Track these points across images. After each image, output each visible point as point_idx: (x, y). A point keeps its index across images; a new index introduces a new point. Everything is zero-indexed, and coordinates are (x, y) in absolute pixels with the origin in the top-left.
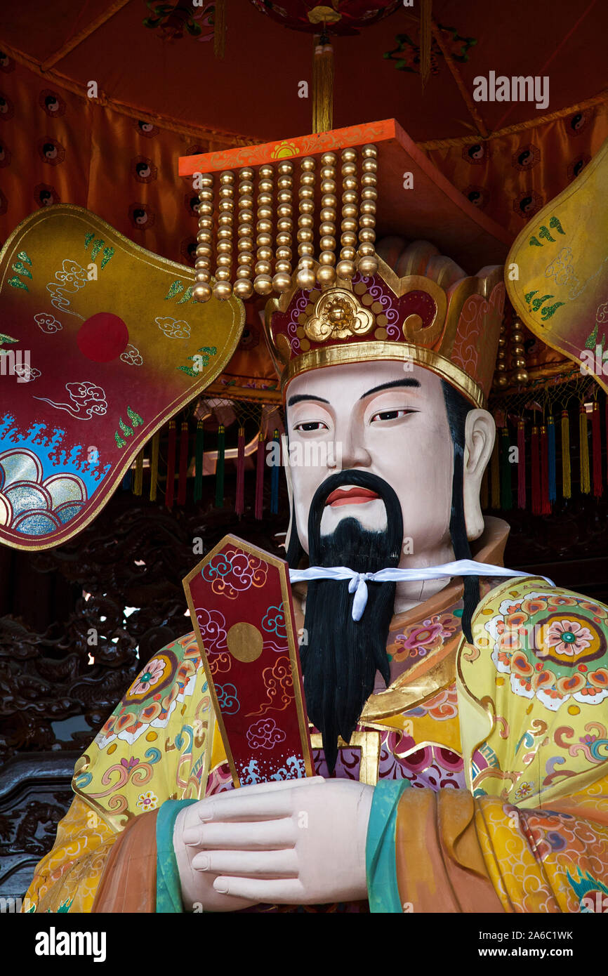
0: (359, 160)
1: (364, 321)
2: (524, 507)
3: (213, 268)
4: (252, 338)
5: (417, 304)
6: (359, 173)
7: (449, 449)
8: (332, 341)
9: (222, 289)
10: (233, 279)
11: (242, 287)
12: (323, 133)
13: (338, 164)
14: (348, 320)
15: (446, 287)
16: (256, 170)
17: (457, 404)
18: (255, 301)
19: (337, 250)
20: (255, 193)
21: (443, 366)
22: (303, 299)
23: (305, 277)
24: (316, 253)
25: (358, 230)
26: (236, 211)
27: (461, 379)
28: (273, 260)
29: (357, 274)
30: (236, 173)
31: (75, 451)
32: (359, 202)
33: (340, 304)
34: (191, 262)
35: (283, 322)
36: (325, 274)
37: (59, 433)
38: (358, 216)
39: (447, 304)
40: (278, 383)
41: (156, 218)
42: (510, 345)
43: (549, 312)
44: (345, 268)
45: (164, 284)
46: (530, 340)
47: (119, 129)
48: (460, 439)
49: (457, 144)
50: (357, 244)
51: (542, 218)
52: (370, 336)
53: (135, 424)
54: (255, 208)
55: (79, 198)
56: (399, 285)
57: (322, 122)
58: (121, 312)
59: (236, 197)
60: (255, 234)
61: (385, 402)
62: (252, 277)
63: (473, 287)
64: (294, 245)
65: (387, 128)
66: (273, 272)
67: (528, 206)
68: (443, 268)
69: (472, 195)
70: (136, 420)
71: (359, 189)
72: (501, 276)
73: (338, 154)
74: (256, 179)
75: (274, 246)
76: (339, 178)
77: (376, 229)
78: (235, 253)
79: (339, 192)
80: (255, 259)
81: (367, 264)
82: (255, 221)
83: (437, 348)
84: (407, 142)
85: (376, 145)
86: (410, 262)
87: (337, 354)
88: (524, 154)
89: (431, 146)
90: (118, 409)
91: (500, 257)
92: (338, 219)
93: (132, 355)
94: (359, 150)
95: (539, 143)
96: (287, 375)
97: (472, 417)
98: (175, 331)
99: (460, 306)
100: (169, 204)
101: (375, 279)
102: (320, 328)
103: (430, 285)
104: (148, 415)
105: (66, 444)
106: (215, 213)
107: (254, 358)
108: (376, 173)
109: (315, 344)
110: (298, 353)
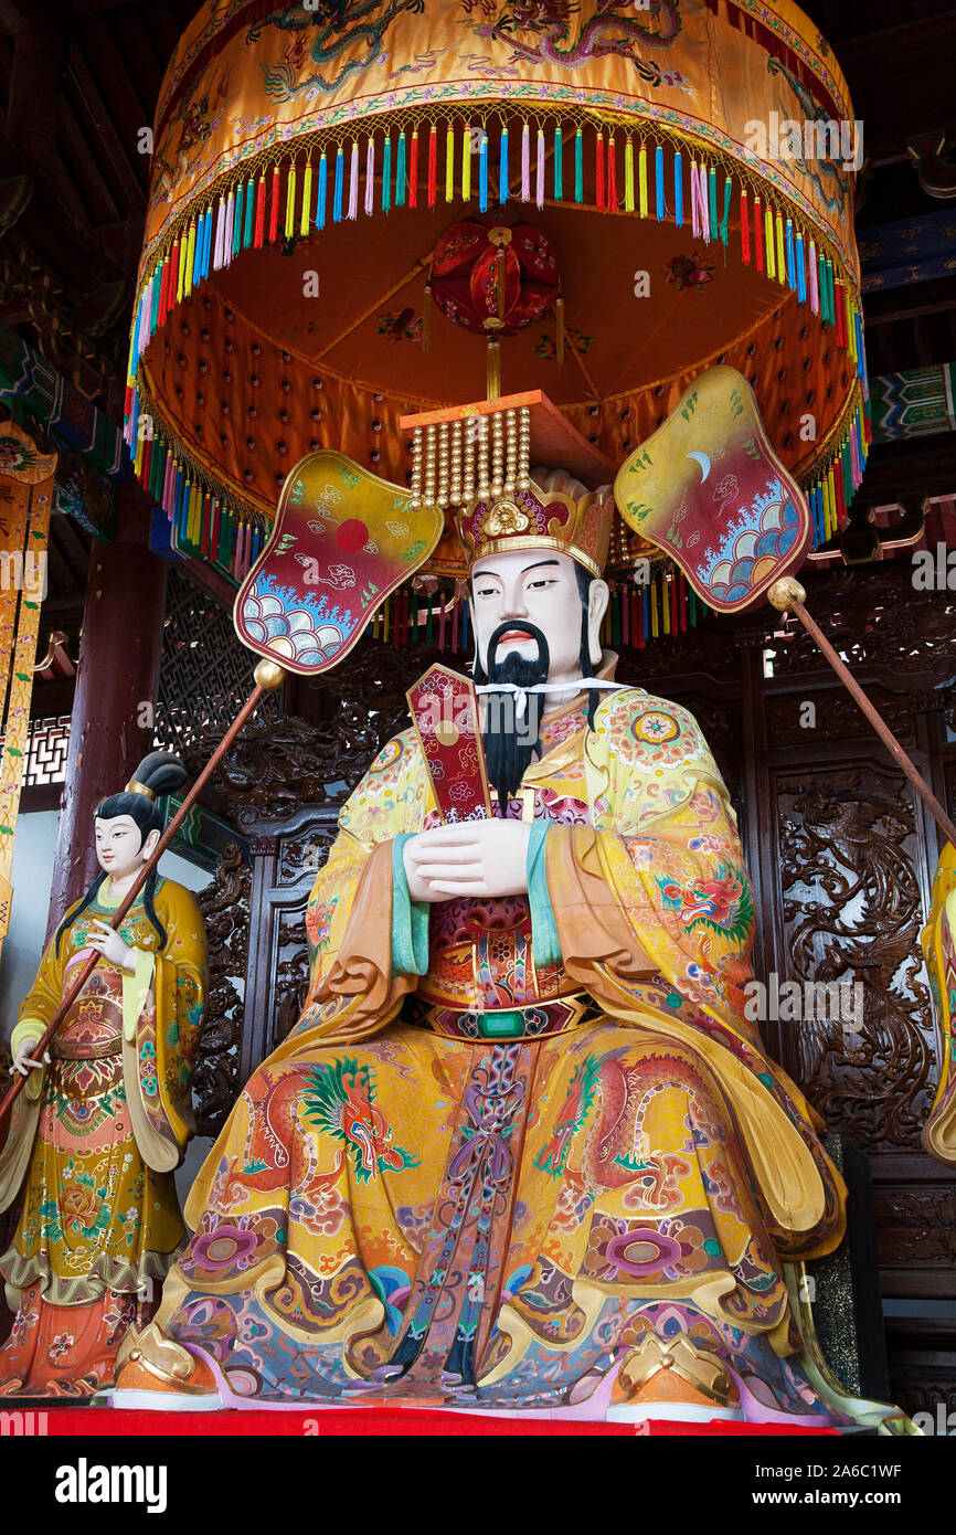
0: (518, 417)
1: (522, 522)
2: (627, 642)
3: (423, 489)
4: (449, 535)
5: (557, 511)
6: (518, 426)
7: (579, 605)
8: (501, 536)
9: (429, 502)
10: (436, 496)
11: (442, 501)
12: (494, 399)
13: (504, 419)
14: (512, 521)
15: (576, 499)
16: (450, 424)
17: (584, 576)
18: (451, 511)
19: (504, 475)
20: (450, 439)
21: (574, 551)
22: (482, 508)
23: (483, 494)
24: (491, 478)
25: (517, 463)
26: (438, 451)
27: (586, 560)
28: (463, 483)
29: (517, 492)
30: (437, 426)
31: (335, 610)
32: (518, 444)
33: (506, 511)
34: (409, 485)
35: (469, 523)
36: (497, 491)
37: (324, 598)
38: (518, 453)
39: (576, 510)
40: (465, 564)
41: (386, 457)
42: (617, 538)
43: (643, 515)
44: (509, 487)
45: (392, 499)
46: (631, 534)
47: (361, 400)
48: (586, 599)
49: (581, 407)
50: (517, 472)
51: (638, 454)
52: (526, 532)
53: (374, 592)
54: (450, 449)
55: (335, 444)
56: (545, 499)
57: (493, 392)
58: (363, 519)
59: (438, 442)
60: (450, 467)
61: (538, 575)
62: (449, 494)
63: (593, 499)
64: (476, 472)
65: (536, 396)
66: (462, 491)
67: (628, 447)
68: (573, 487)
69: (592, 440)
70: (374, 589)
71: (518, 436)
72: (611, 492)
73: (504, 412)
74: (450, 430)
75: (463, 474)
76: (505, 429)
77: (530, 461)
78: (437, 478)
79: (505, 438)
80: (451, 483)
81: (524, 485)
82: (450, 457)
83: (570, 539)
84: (549, 404)
85: (529, 407)
86: (552, 483)
87: (504, 544)
88: (625, 413)
89: (565, 407)
90: (362, 583)
91: (609, 476)
92: (505, 456)
93: (370, 547)
94: (517, 410)
95: (634, 405)
96: (472, 558)
97: (593, 585)
98: (399, 531)
99: (585, 512)
100: (394, 447)
101: (530, 495)
102: (493, 527)
103: (566, 498)
104: (382, 586)
105: (329, 606)
106: (424, 452)
107: (451, 547)
108: (530, 425)
109: (490, 538)
110: (479, 544)
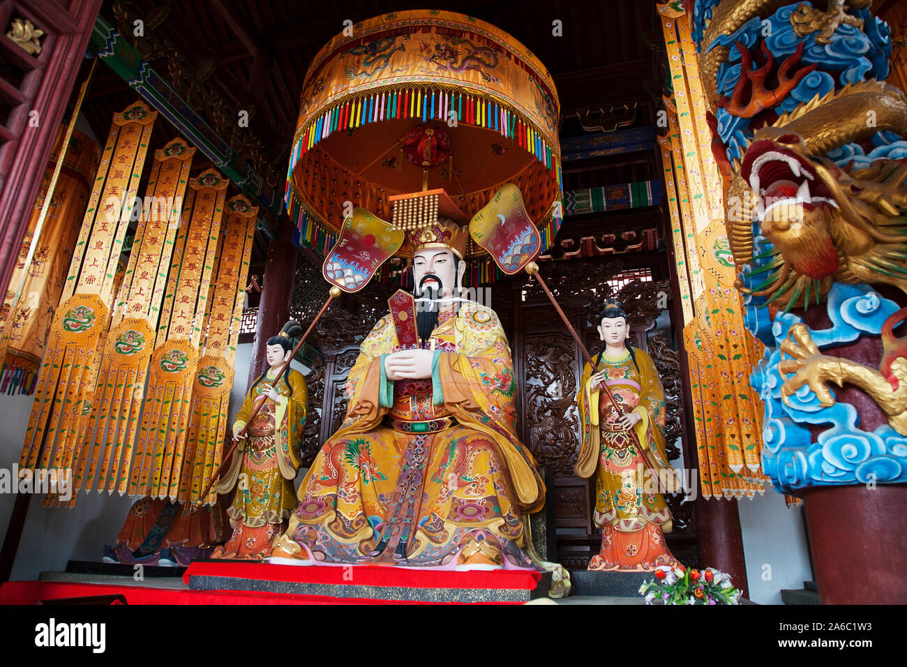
0: (434, 198)
1: (434, 238)
3: (397, 224)
4: (406, 242)
5: (447, 234)
6: (434, 201)
7: (455, 270)
8: (426, 242)
9: (399, 228)
10: (402, 226)
11: (404, 228)
12: (425, 191)
13: (429, 199)
14: (430, 237)
15: (455, 230)
16: (408, 200)
17: (457, 259)
18: (407, 232)
19: (428, 220)
20: (408, 206)
21: (453, 249)
22: (419, 232)
23: (420, 226)
24: (423, 220)
25: (433, 215)
26: (403, 209)
27: (458, 253)
28: (412, 222)
29: (433, 226)
30: (403, 200)
31: (362, 268)
32: (434, 208)
33: (428, 233)
34: (391, 221)
35: (414, 237)
36: (425, 225)
37: (358, 264)
38: (433, 211)
39: (455, 234)
40: (412, 253)
41: (383, 212)
42: (469, 246)
43: (480, 237)
44: (430, 224)
45: (385, 227)
46: (475, 244)
47: (374, 190)
48: (457, 268)
49: (457, 197)
50: (433, 219)
51: (478, 214)
52: (435, 242)
54: (408, 209)
55: (364, 206)
56: (443, 229)
57: (425, 189)
58: (374, 234)
59: (403, 206)
60: (408, 215)
61: (439, 258)
62: (407, 226)
63: (461, 230)
64: (417, 218)
65: (441, 191)
66: (412, 225)
67: (474, 212)
68: (454, 225)
69: (461, 209)
70: (377, 261)
71: (434, 205)
72: (468, 228)
73: (429, 196)
74: (408, 202)
75: (412, 218)
76: (429, 202)
77: (438, 215)
78: (403, 220)
79: (429, 206)
80: (408, 222)
81: (435, 223)
82: (408, 212)
83: (452, 245)
84: (446, 194)
85: (439, 195)
86: (446, 223)
87: (427, 246)
88: (473, 199)
89: (454, 197)
90: (372, 258)
91: (467, 223)
92: (428, 212)
93: (376, 245)
94: (434, 195)
95: (477, 197)
96: (415, 251)
97: (460, 262)
98: (387, 239)
99: (458, 235)
100: (386, 209)
101: (437, 227)
102: (423, 239)
103: (451, 229)
104: (380, 260)
105: (359, 267)
106: (398, 210)
107: (406, 247)
108: (438, 201)
109: (422, 243)
110: (418, 245)
